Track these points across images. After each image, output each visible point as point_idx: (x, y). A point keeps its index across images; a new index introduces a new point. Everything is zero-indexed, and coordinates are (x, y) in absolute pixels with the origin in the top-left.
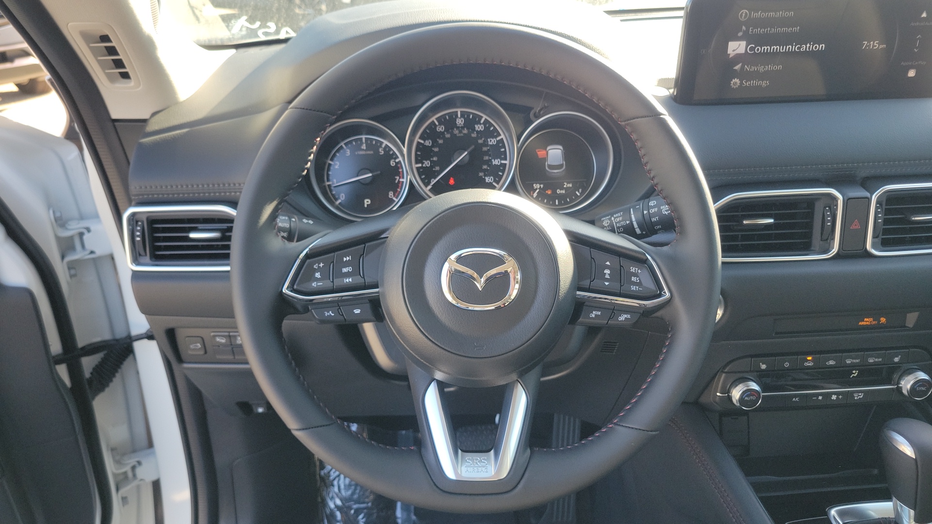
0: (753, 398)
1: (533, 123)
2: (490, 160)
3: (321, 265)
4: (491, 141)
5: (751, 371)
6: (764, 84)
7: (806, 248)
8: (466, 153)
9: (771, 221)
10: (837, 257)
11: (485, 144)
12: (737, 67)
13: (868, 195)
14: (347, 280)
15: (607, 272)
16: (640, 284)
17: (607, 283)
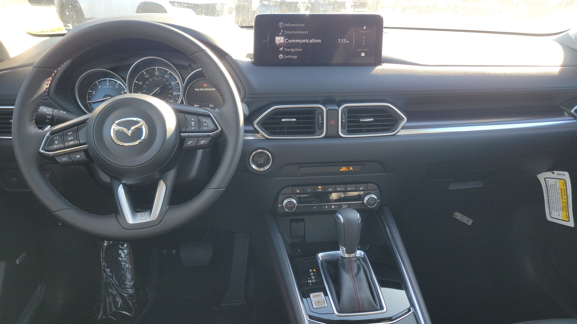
0: (292, 206)
1: (190, 73)
2: (172, 93)
3: (58, 137)
4: (172, 83)
5: (292, 194)
6: (295, 57)
7: (312, 133)
8: (159, 88)
9: (295, 120)
10: (326, 137)
11: (170, 84)
12: (281, 49)
13: (337, 108)
14: (71, 143)
15: (193, 123)
16: (207, 126)
17: (193, 128)
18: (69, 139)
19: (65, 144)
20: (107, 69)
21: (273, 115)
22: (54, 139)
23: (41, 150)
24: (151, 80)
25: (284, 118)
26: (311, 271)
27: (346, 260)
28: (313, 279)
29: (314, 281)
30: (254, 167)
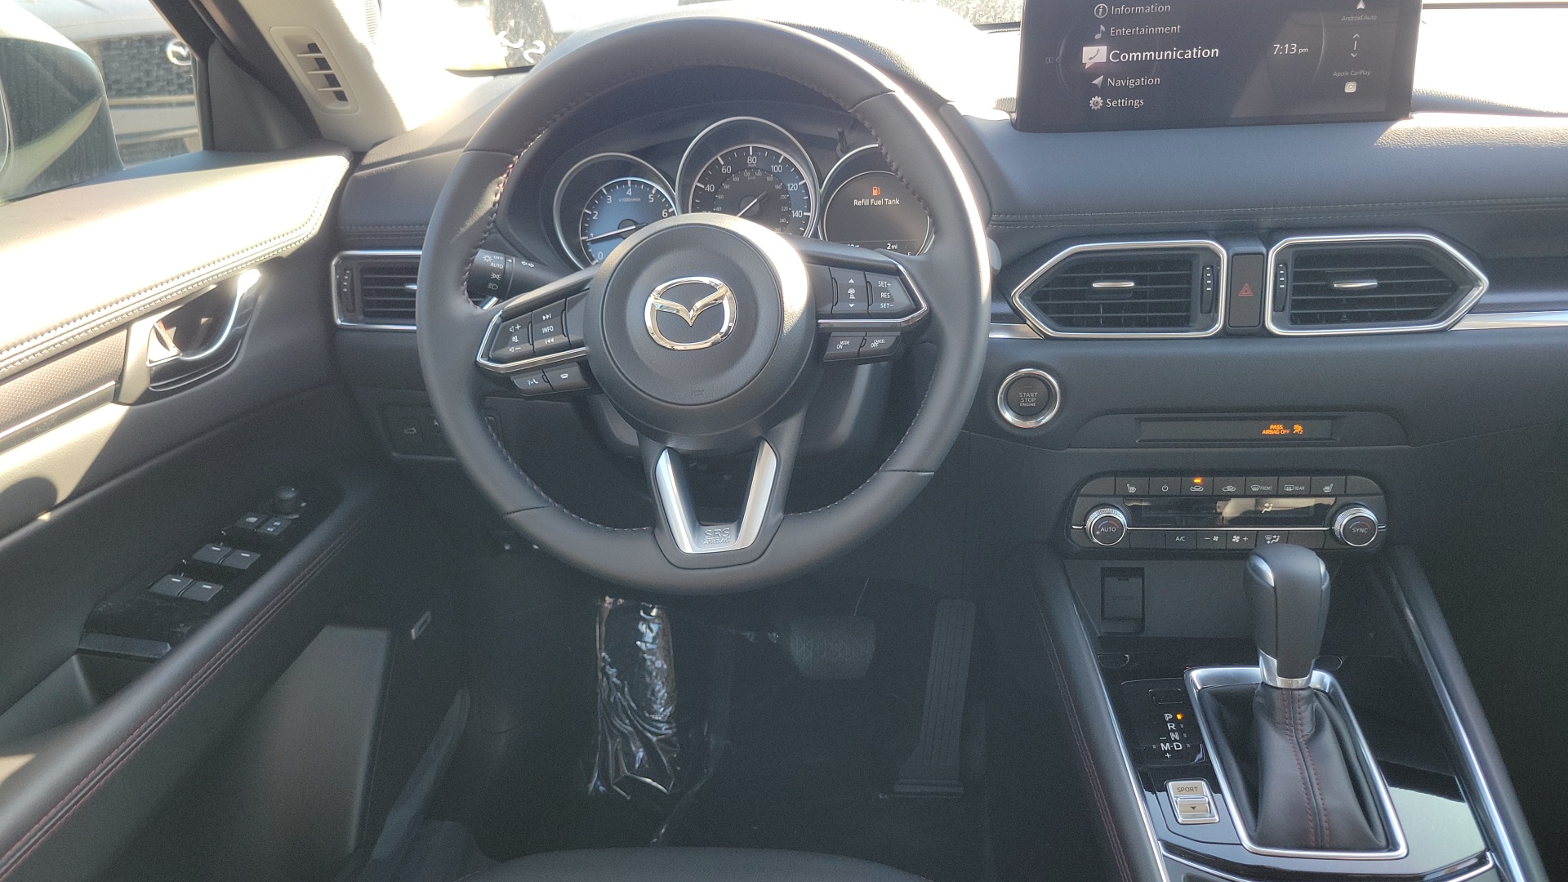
0: (1114, 529)
1: (840, 159)
2: (790, 212)
3: (518, 327)
4: (791, 186)
5: (1114, 495)
6: (1137, 103)
7: (1183, 323)
8: (756, 200)
9: (1132, 284)
10: (1224, 334)
11: (785, 190)
12: (1098, 81)
13: (1264, 250)
14: (548, 341)
15: (852, 291)
16: (891, 300)
17: (852, 305)
18: (545, 330)
19: (535, 342)
20: (630, 153)
21: (1066, 272)
22: (511, 330)
23: (479, 359)
24: (736, 179)
25: (1098, 279)
26: (1168, 716)
27: (1276, 694)
28: (1175, 741)
29: (1178, 746)
30: (1008, 416)
